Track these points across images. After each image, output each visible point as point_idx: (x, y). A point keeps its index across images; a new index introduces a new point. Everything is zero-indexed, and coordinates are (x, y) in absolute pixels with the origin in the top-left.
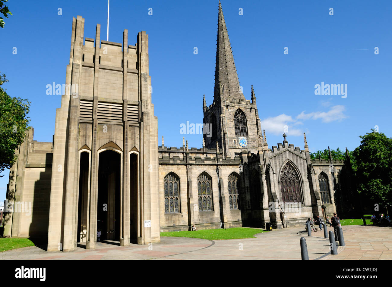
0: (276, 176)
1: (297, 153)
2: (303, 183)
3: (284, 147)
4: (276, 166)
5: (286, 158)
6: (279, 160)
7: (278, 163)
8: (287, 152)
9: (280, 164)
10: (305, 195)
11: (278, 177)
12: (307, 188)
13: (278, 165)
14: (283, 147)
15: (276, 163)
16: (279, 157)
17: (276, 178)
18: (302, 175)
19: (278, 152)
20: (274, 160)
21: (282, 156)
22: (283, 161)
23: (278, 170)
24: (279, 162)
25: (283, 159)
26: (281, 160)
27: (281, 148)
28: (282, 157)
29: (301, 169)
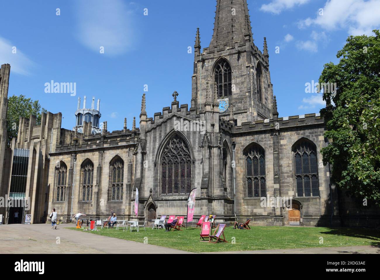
0: (153, 155)
1: (191, 117)
2: (194, 163)
3: (171, 112)
4: (155, 141)
5: (171, 127)
6: (161, 131)
7: (158, 137)
8: (175, 118)
9: (160, 137)
10: (194, 181)
11: (155, 156)
12: (200, 171)
13: (157, 140)
14: (169, 113)
15: (155, 138)
16: (161, 128)
17: (153, 158)
18: (194, 150)
19: (161, 120)
20: (153, 133)
21: (166, 125)
22: (165, 133)
23: (157, 145)
24: (160, 134)
25: (166, 130)
26: (163, 131)
27: (166, 114)
28: (166, 128)
29: (194, 141)
